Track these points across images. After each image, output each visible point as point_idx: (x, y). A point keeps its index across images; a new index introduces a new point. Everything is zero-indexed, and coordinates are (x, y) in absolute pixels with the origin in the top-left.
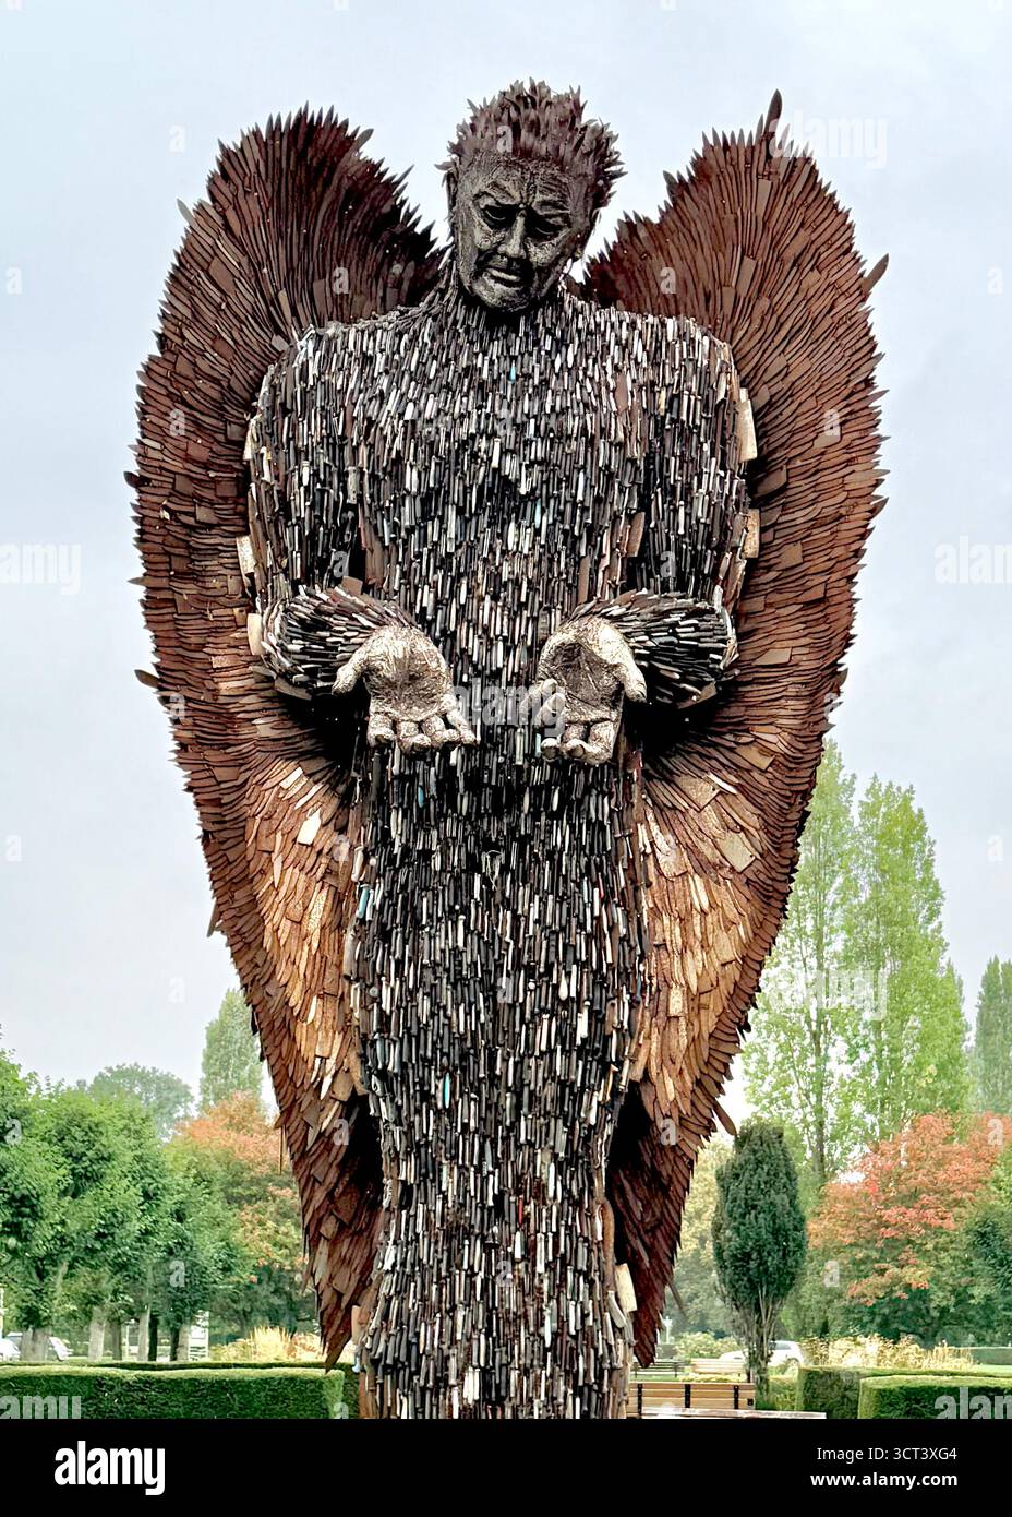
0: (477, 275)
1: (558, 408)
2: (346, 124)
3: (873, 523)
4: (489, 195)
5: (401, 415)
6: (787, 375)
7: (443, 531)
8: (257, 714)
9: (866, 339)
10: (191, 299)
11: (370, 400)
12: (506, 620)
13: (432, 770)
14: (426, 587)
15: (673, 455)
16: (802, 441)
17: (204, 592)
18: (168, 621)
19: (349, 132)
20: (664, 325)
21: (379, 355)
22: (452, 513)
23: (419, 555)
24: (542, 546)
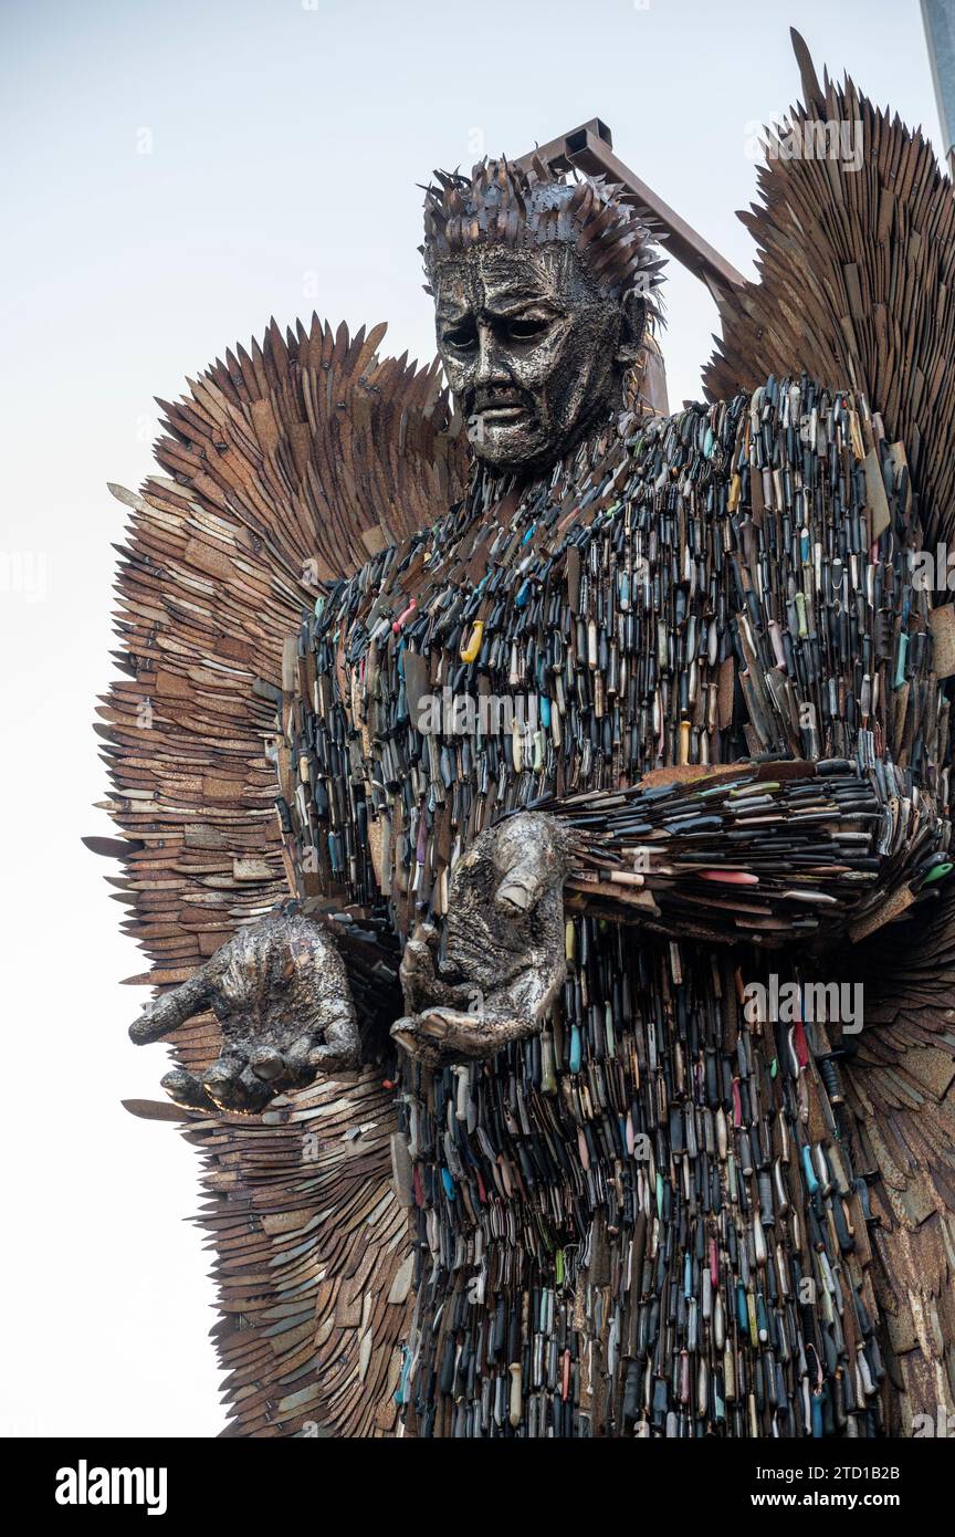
2: (343, 328)
8: (347, 1126)
15: (759, 560)
24: (557, 750)
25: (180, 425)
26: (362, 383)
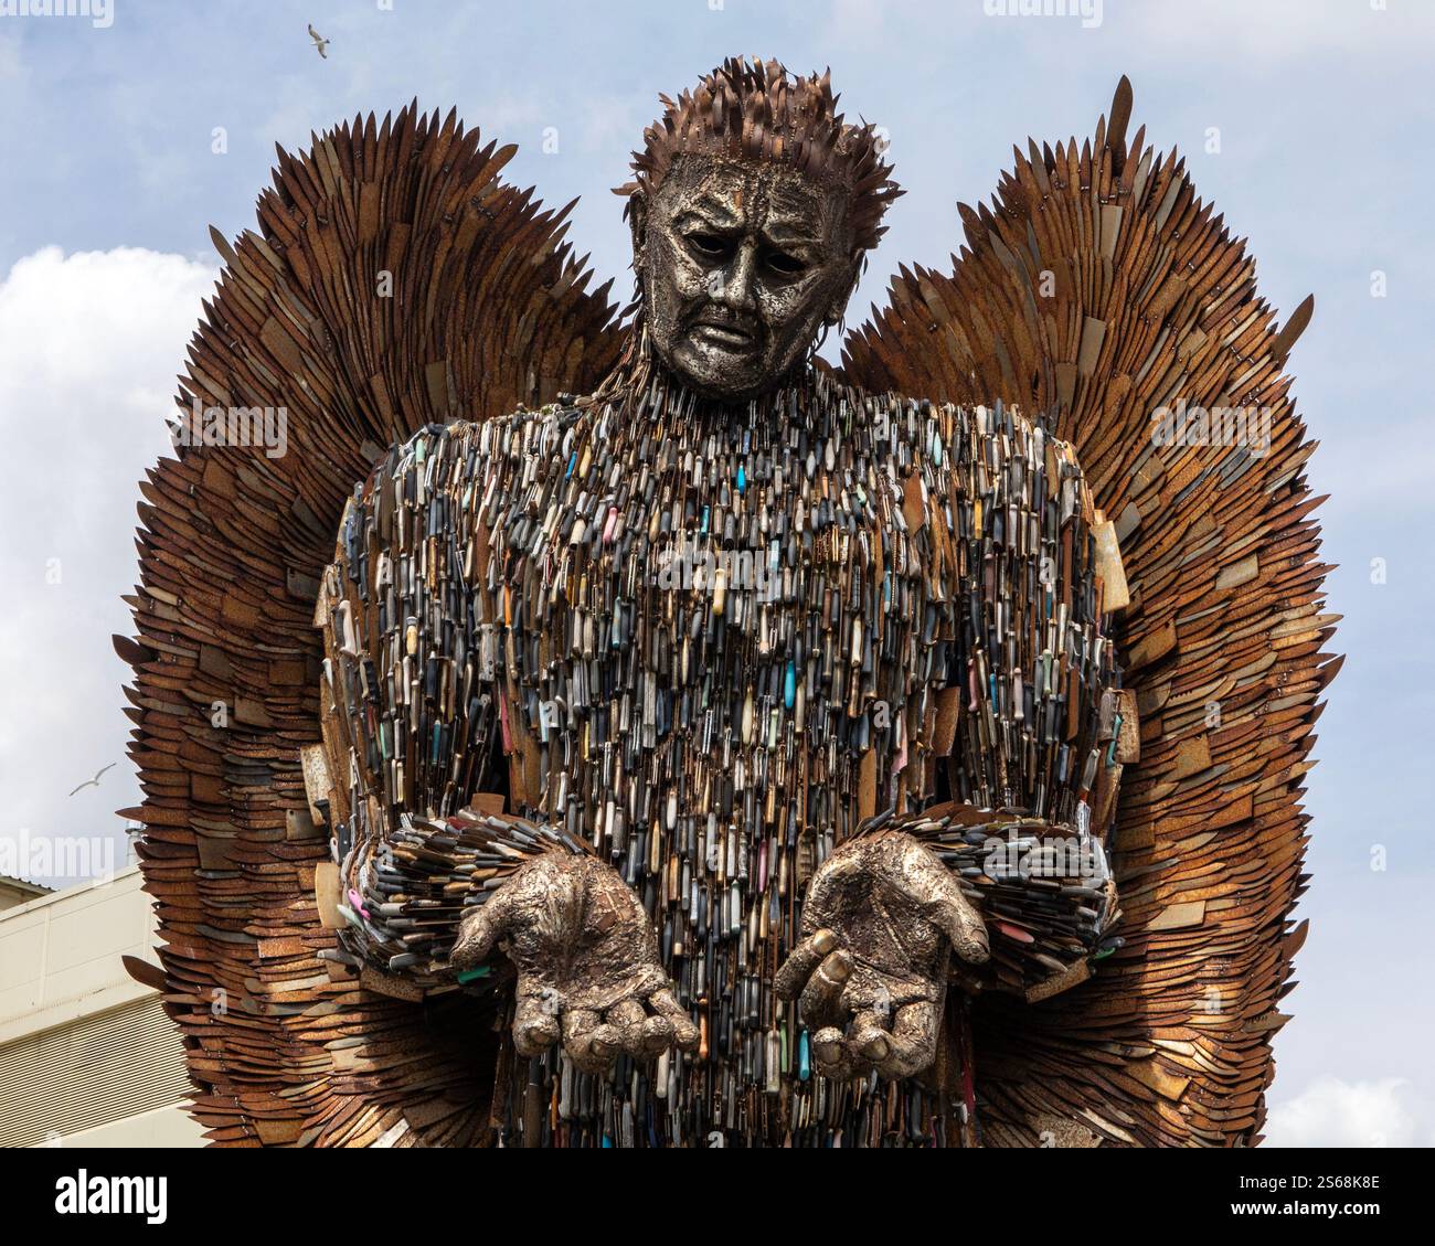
0: (680, 338)
1: (814, 523)
2: (475, 134)
3: (1322, 697)
4: (698, 217)
5: (565, 539)
6: (1165, 485)
7: (636, 714)
8: (333, 1034)
9: (1288, 422)
10: (230, 378)
11: (515, 521)
12: (743, 851)
13: (627, 1107)
14: (610, 805)
15: (1000, 598)
16: (1197, 582)
17: (248, 836)
18: (185, 881)
19: (481, 146)
20: (972, 417)
21: (528, 458)
22: (649, 687)
23: (597, 754)
24: (798, 736)
25: (290, 182)
26: (476, 202)
